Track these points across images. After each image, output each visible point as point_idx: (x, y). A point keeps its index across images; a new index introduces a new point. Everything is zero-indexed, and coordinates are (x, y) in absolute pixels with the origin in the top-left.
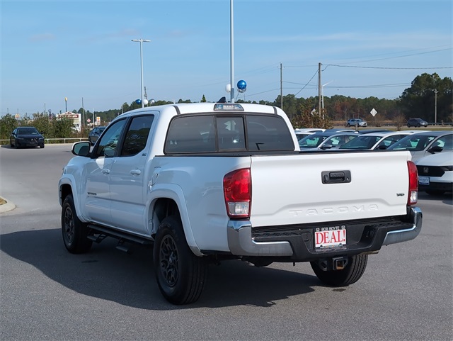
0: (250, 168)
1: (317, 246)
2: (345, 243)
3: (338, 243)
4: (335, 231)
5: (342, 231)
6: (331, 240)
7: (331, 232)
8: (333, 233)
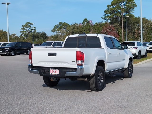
1: (50, 73)
2: (58, 74)
4: (55, 70)
6: (54, 72)
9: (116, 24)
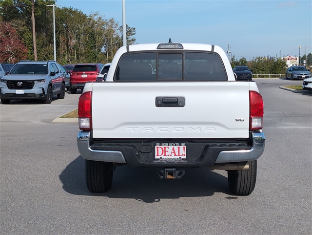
0: (92, 92)
2: (185, 157)
3: (178, 157)
4: (174, 147)
5: (182, 148)
6: (171, 154)
7: (171, 147)
8: (173, 149)
9: (19, 21)
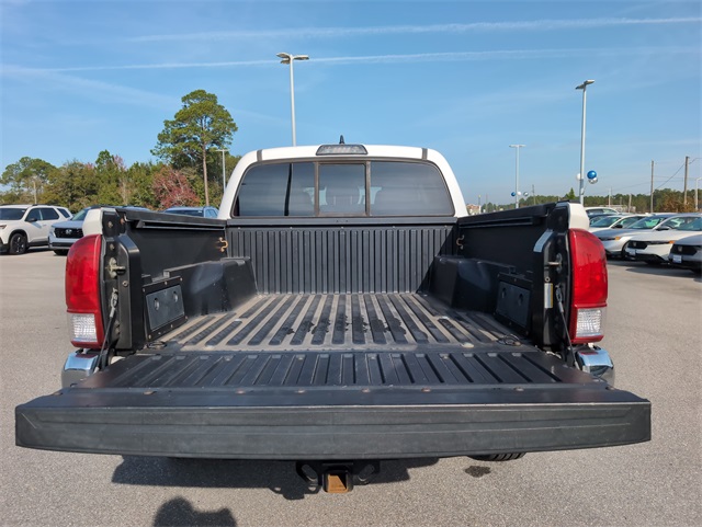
9: (190, 169)
